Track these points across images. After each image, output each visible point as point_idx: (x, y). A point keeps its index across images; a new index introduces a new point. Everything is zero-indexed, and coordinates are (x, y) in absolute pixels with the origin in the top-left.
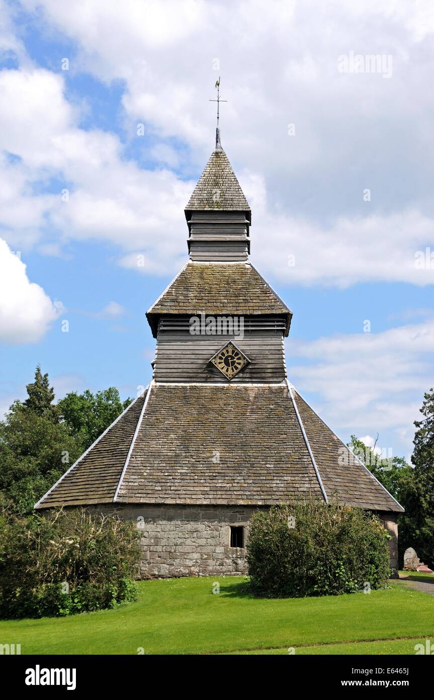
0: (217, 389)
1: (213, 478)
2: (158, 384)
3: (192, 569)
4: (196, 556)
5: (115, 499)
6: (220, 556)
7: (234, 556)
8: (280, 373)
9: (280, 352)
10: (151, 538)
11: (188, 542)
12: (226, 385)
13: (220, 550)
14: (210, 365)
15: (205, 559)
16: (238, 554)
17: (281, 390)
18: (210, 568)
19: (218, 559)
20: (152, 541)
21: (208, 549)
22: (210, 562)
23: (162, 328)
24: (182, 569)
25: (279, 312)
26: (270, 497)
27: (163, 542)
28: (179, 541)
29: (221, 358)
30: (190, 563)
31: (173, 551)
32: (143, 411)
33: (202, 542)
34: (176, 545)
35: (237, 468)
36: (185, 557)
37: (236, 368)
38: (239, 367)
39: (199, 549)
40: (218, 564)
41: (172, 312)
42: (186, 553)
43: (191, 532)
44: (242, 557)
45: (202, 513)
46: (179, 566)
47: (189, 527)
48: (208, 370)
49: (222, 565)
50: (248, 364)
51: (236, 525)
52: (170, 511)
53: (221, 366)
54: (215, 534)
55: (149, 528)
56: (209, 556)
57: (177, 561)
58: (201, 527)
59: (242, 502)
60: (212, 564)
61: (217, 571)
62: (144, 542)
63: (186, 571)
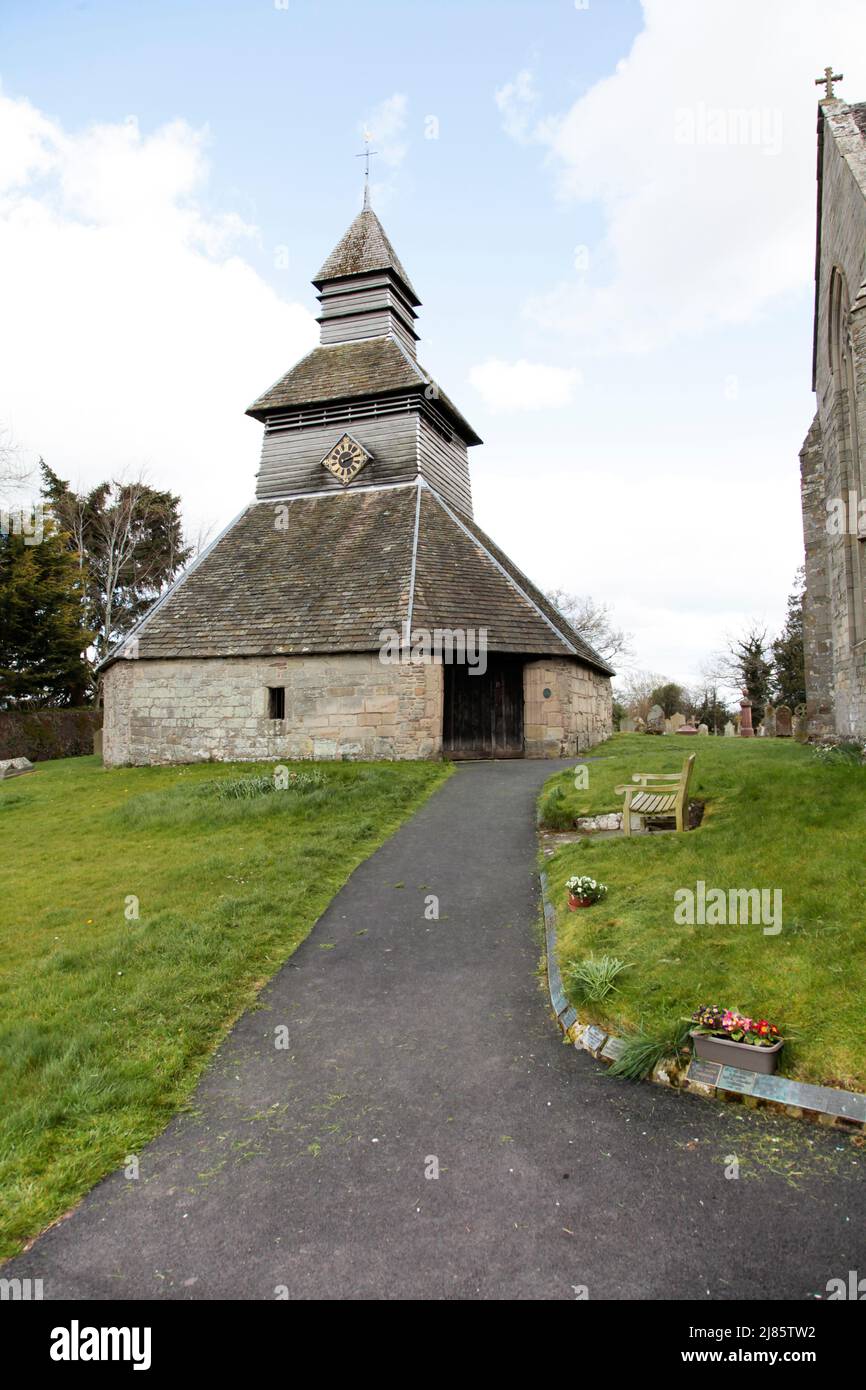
0: (327, 499)
1: (260, 616)
2: (259, 501)
3: (215, 752)
4: (219, 733)
6: (252, 733)
7: (272, 732)
8: (410, 468)
10: (163, 708)
11: (210, 712)
12: (341, 493)
13: (252, 723)
14: (323, 468)
15: (232, 737)
16: (277, 729)
17: (408, 492)
18: (237, 751)
19: (249, 738)
20: (165, 711)
21: (236, 723)
22: (239, 742)
23: (268, 428)
24: (201, 752)
26: (324, 640)
27: (178, 713)
28: (198, 712)
29: (335, 458)
30: (209, 743)
31: (190, 725)
33: (228, 712)
34: (194, 717)
35: (302, 599)
36: (206, 734)
37: (354, 468)
38: (358, 466)
39: (224, 722)
40: (248, 745)
42: (207, 729)
43: (214, 698)
44: (282, 733)
45: (229, 668)
46: (198, 748)
47: (211, 690)
48: (319, 476)
49: (253, 745)
50: (370, 461)
51: (275, 686)
52: (187, 668)
53: (334, 468)
54: (246, 699)
55: (161, 693)
56: (237, 732)
57: (194, 742)
58: (227, 690)
59: (280, 650)
60: (242, 747)
61: (248, 755)
62: (155, 713)
63: (206, 756)
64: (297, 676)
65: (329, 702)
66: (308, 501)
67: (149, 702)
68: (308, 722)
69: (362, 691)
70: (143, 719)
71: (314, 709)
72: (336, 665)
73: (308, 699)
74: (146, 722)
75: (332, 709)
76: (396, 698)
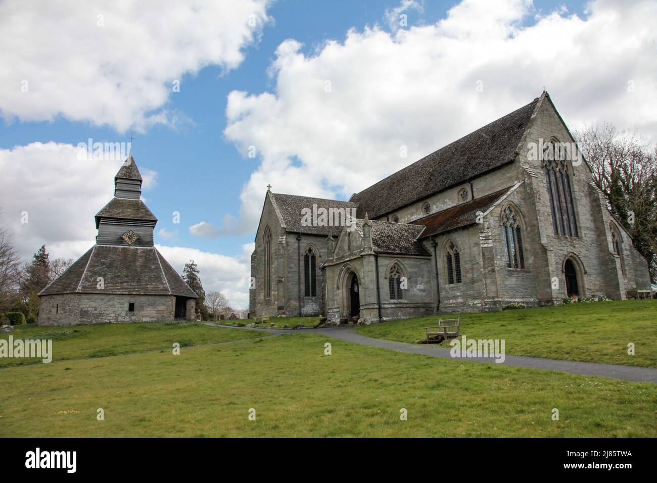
0: (124, 248)
1: (122, 283)
2: (98, 245)
3: (111, 320)
4: (113, 315)
5: (77, 291)
6: (124, 315)
7: (130, 315)
8: (151, 243)
9: (151, 235)
11: (110, 309)
12: (128, 247)
13: (124, 313)
14: (122, 239)
15: (117, 316)
17: (151, 250)
18: (119, 320)
19: (123, 317)
20: (93, 309)
21: (118, 312)
22: (119, 318)
23: (102, 223)
25: (152, 219)
27: (98, 309)
28: (106, 309)
29: (127, 236)
30: (109, 318)
31: (102, 313)
32: (91, 255)
33: (116, 309)
34: (104, 311)
35: (133, 279)
37: (133, 240)
39: (114, 312)
41: (107, 216)
42: (109, 314)
43: (111, 306)
44: (134, 315)
45: (116, 297)
46: (105, 319)
47: (110, 303)
48: (121, 241)
49: (124, 319)
50: (138, 239)
51: (131, 303)
52: (103, 297)
53: (126, 239)
54: (122, 306)
55: (92, 303)
56: (119, 315)
57: (104, 317)
58: (116, 303)
59: (135, 293)
60: (120, 319)
61: (122, 321)
62: (90, 309)
63: (108, 321)
64: (138, 301)
65: (148, 307)
66: (117, 248)
67: (87, 306)
68: (142, 312)
69: (157, 305)
70: (85, 311)
71: (143, 309)
72: (150, 298)
73: (142, 307)
74: (86, 312)
75: (148, 309)
76: (166, 307)
